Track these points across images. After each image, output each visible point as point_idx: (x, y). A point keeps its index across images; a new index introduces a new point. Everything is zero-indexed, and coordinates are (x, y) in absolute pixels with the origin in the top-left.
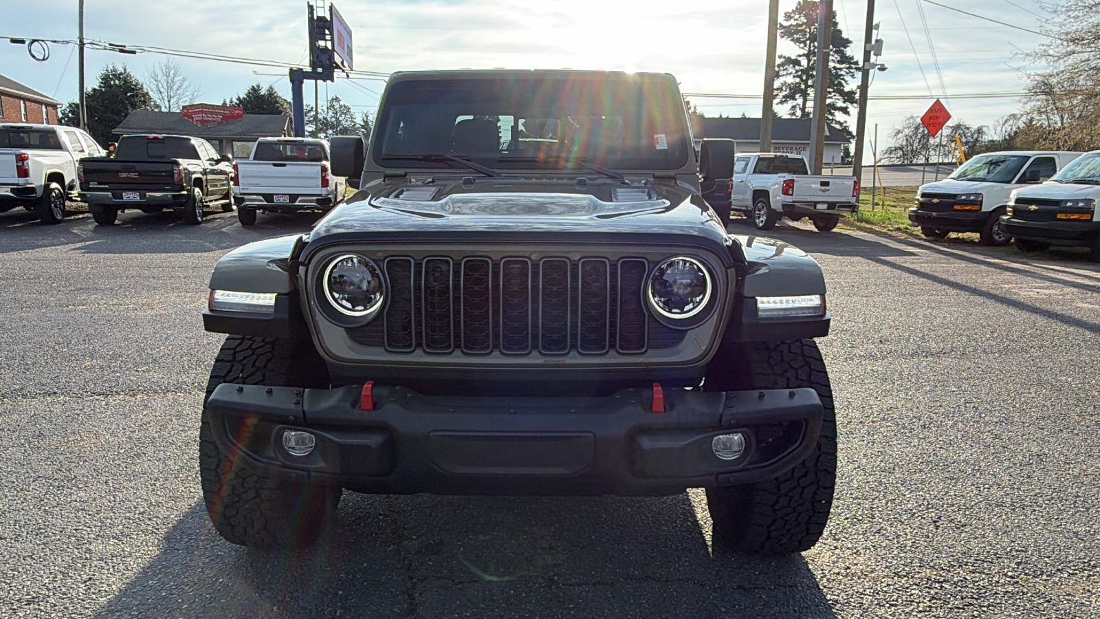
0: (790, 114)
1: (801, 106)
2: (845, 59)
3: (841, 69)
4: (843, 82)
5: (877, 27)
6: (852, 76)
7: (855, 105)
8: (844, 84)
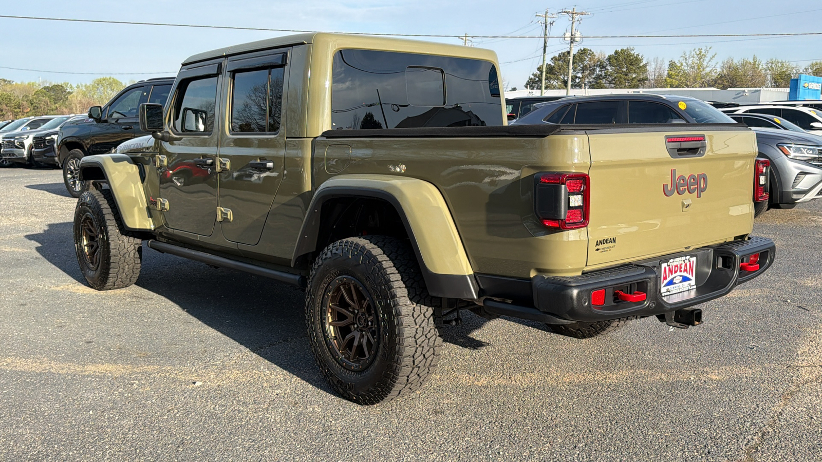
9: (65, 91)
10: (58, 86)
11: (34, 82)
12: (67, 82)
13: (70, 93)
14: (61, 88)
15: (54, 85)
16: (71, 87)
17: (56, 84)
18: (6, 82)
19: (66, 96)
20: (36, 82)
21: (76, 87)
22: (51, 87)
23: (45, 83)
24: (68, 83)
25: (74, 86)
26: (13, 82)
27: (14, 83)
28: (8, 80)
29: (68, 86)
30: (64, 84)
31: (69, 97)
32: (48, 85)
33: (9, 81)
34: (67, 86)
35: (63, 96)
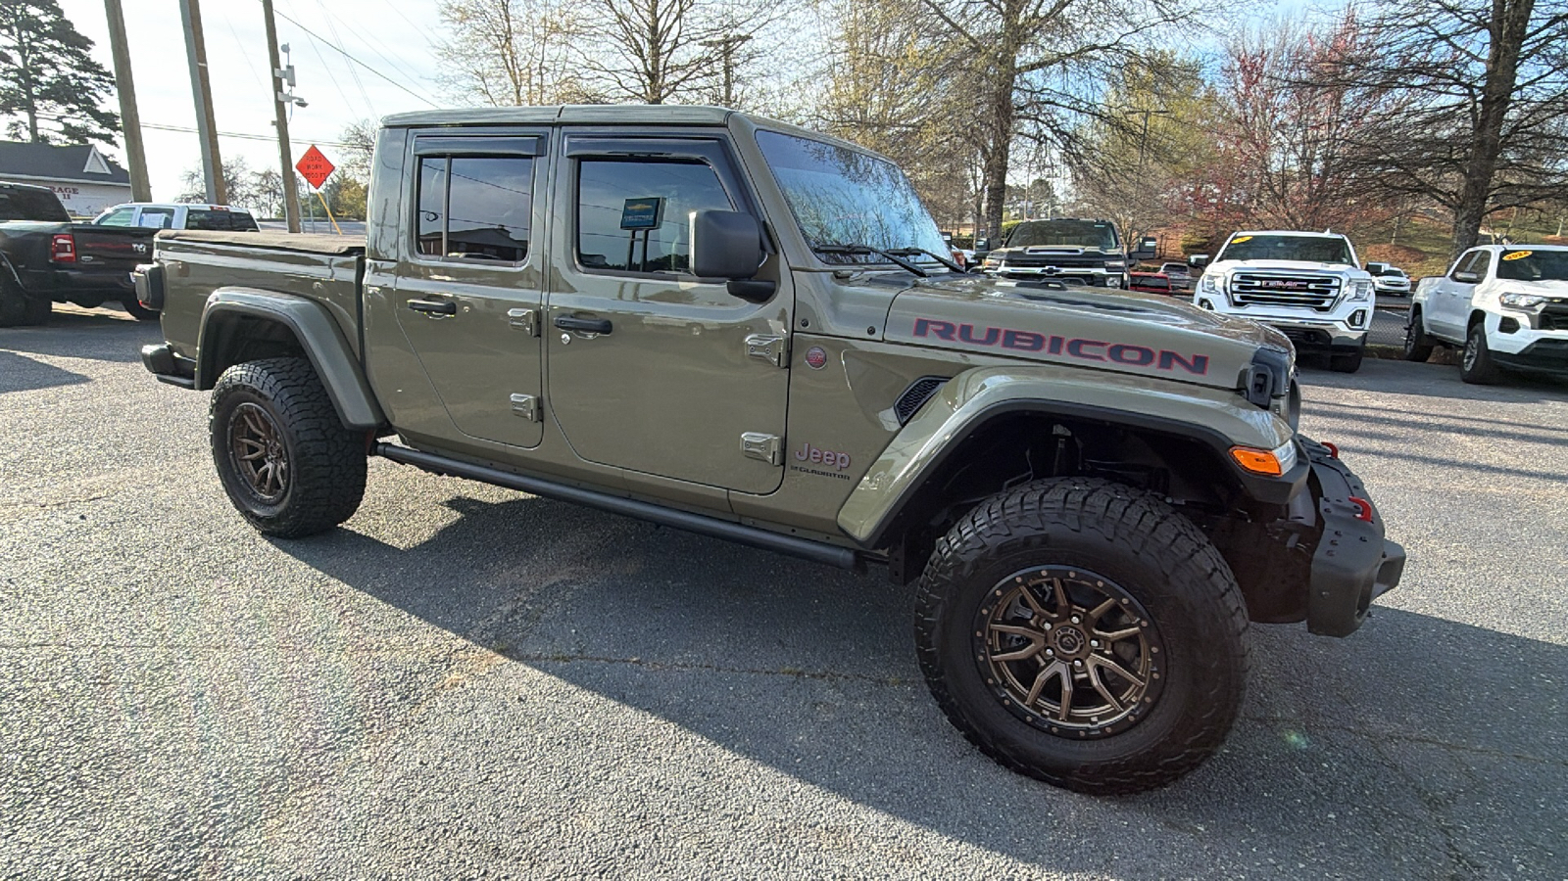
0: (9, 135)
1: (28, 125)
2: (88, 65)
3: (86, 79)
4: (93, 98)
5: (286, 49)
6: (108, 92)
7: (118, 132)
8: (96, 101)
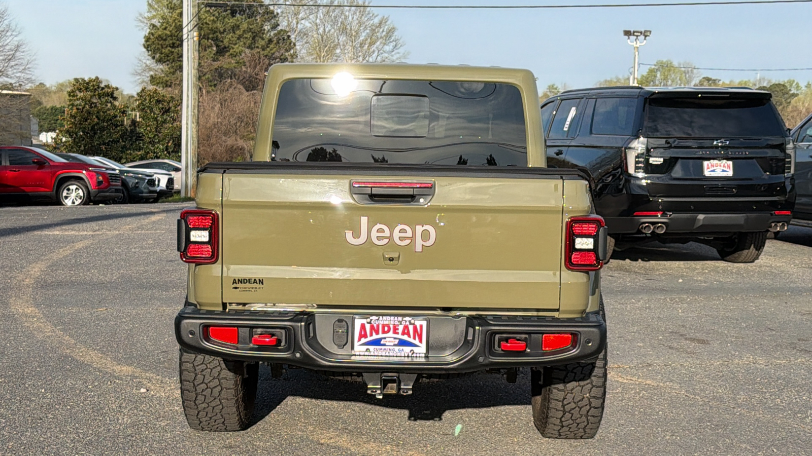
9: (787, 93)
10: (778, 85)
11: (747, 80)
12: (792, 79)
13: (794, 95)
14: (782, 88)
15: (773, 85)
16: (798, 87)
17: (777, 83)
18: (710, 82)
19: (789, 100)
20: (749, 81)
21: (806, 87)
22: (768, 86)
23: (762, 82)
24: (794, 81)
25: (803, 85)
26: (720, 80)
27: (721, 83)
28: (713, 78)
29: (794, 84)
30: (788, 82)
31: (794, 101)
32: (765, 85)
33: (715, 80)
34: (791, 85)
35: (783, 100)
